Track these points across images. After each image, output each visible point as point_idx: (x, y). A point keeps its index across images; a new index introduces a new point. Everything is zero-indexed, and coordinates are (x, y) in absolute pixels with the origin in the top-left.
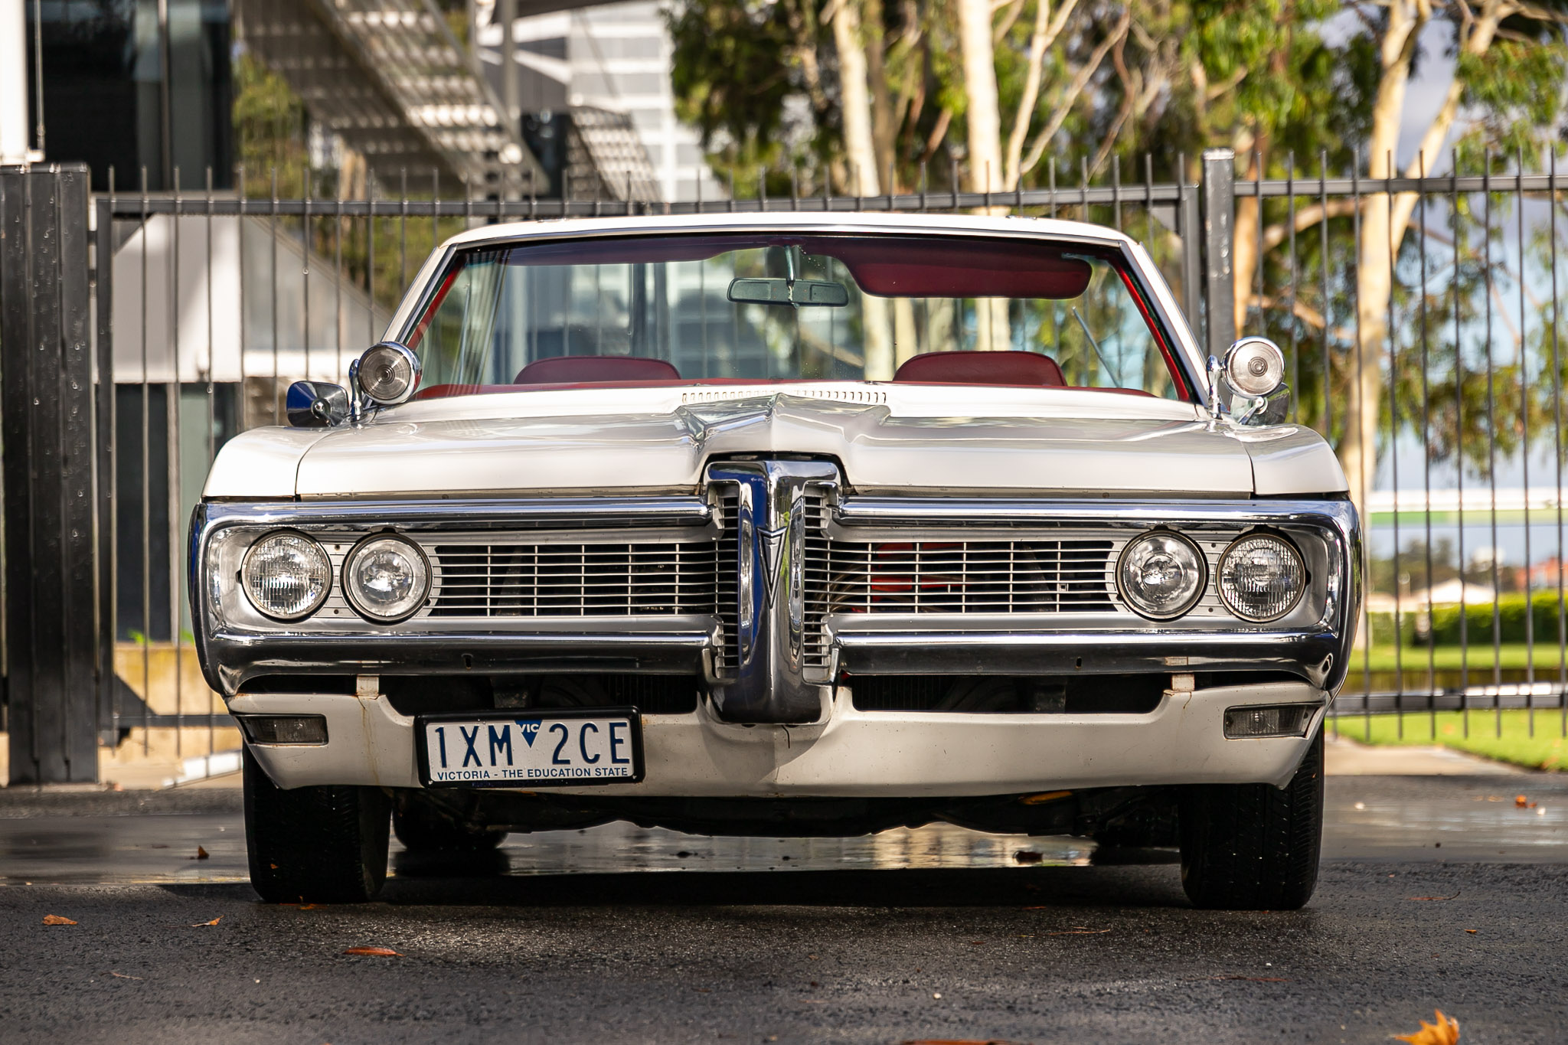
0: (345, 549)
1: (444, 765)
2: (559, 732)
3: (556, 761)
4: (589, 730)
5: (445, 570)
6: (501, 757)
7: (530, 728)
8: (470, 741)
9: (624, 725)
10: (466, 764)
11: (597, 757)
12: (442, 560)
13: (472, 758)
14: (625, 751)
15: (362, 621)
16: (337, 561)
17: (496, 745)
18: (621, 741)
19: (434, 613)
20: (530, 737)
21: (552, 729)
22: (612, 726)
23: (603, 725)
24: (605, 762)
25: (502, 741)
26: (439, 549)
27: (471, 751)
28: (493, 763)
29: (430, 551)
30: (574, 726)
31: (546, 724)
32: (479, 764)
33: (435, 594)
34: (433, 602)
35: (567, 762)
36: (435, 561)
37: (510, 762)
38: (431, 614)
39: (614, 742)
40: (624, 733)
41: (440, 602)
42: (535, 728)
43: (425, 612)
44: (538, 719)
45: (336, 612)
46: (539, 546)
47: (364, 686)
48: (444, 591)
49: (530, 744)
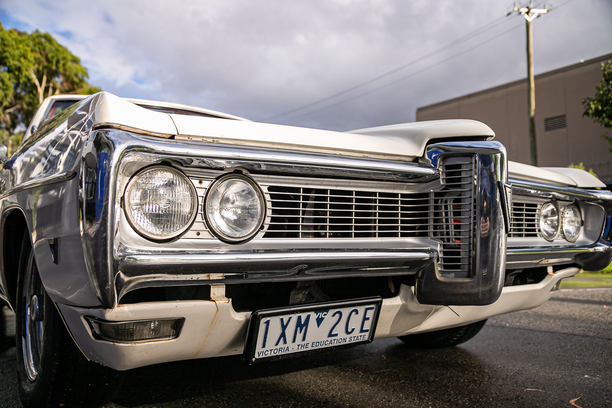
0: (206, 184)
1: (264, 346)
2: (337, 316)
3: (330, 335)
4: (354, 313)
5: (274, 204)
6: (300, 336)
7: (321, 315)
8: (284, 327)
9: (372, 308)
10: (277, 344)
11: (353, 330)
12: (272, 196)
13: (282, 338)
14: (368, 325)
15: (218, 241)
16: (201, 193)
17: (299, 328)
18: (368, 319)
19: (267, 235)
20: (319, 321)
21: (334, 315)
22: (367, 309)
23: (361, 310)
24: (356, 333)
25: (302, 326)
26: (270, 188)
27: (283, 335)
28: (294, 341)
29: (265, 189)
30: (346, 312)
31: (331, 312)
32: (285, 342)
33: (268, 221)
34: (266, 227)
35: (336, 335)
36: (268, 197)
37: (304, 339)
38: (265, 236)
39: (365, 319)
40: (370, 314)
41: (271, 227)
42: (325, 315)
43: (261, 234)
44: (327, 309)
45: (198, 234)
46: (331, 190)
47: (216, 292)
48: (273, 219)
49: (319, 325)
